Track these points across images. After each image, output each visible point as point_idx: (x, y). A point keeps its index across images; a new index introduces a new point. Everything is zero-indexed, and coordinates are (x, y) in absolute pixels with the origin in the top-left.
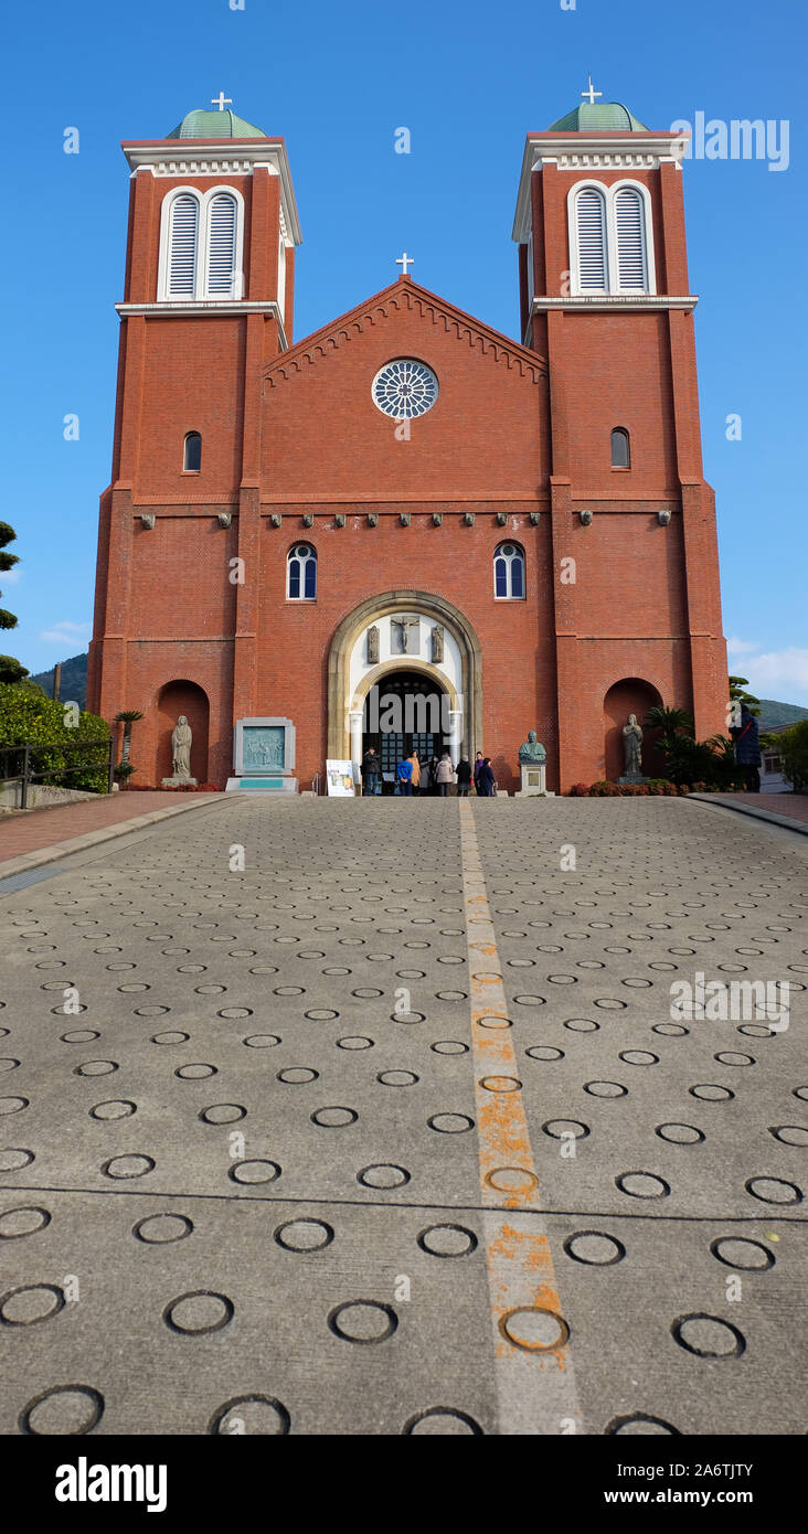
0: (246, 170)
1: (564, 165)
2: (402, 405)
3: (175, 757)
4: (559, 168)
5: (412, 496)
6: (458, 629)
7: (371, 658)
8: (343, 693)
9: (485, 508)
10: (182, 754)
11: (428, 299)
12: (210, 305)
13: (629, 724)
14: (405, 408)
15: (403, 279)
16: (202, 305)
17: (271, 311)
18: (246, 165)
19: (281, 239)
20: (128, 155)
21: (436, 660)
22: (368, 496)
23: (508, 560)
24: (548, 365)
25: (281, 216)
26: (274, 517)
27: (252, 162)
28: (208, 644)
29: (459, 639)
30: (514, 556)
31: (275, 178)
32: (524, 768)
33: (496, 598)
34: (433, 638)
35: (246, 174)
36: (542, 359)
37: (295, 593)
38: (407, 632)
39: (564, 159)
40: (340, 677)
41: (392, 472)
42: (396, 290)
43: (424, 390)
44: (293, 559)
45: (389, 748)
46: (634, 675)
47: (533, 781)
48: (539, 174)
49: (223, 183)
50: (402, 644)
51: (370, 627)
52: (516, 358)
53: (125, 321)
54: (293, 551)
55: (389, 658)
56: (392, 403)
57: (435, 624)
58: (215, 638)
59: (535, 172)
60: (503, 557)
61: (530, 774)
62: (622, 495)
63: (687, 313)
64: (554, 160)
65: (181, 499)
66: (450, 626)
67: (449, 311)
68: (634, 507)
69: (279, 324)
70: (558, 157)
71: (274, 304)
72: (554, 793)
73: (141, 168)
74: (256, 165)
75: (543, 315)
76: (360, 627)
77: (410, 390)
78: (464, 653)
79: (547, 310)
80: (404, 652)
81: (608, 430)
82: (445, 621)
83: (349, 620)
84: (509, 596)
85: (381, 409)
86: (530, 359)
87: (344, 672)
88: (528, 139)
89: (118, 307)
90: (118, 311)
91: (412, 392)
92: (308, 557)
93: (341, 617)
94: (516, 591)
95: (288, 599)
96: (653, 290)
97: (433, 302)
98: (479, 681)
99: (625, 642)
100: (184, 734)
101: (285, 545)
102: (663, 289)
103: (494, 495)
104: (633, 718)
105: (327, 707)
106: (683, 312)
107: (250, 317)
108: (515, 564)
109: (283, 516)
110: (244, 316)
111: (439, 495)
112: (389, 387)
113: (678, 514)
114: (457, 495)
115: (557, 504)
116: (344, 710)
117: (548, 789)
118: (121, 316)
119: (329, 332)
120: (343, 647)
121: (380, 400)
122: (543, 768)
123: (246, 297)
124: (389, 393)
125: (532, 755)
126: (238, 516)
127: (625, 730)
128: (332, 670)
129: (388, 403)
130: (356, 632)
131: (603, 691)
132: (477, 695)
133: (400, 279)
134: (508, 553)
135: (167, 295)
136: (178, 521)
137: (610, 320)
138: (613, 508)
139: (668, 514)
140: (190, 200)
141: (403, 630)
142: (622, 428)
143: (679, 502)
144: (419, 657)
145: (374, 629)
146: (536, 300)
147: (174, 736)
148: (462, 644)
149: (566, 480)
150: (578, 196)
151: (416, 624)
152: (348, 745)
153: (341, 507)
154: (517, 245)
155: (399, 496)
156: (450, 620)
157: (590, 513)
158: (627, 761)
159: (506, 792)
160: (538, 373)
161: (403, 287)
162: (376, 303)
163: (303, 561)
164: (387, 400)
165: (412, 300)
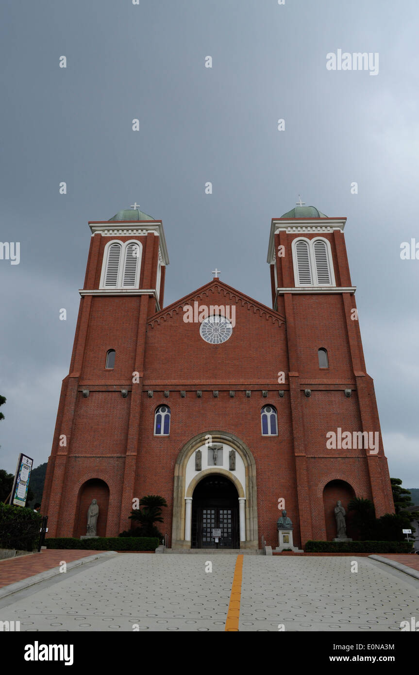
0: (144, 233)
1: (289, 231)
2: (214, 337)
3: (88, 524)
4: (287, 232)
5: (219, 382)
6: (242, 451)
7: (198, 468)
8: (182, 487)
9: (256, 388)
10: (92, 521)
11: (227, 289)
12: (124, 291)
13: (338, 506)
14: (216, 338)
15: (215, 280)
16: (120, 291)
17: (153, 293)
18: (144, 231)
19: (159, 262)
20: (91, 227)
21: (232, 468)
22: (197, 382)
23: (269, 415)
24: (285, 318)
25: (160, 252)
26: (150, 392)
27: (147, 230)
28: (111, 459)
29: (244, 458)
30: (271, 413)
31: (157, 237)
32: (280, 532)
33: (263, 435)
34: (230, 457)
35: (144, 235)
36: (283, 315)
37: (158, 431)
38: (216, 453)
39: (289, 229)
40: (180, 478)
41: (210, 370)
42: (212, 285)
43: (225, 330)
44: (158, 414)
45: (207, 519)
46: (338, 478)
47: (286, 541)
48: (278, 235)
49: (133, 239)
50: (215, 460)
51: (197, 450)
52: (269, 315)
53: (83, 297)
54: (159, 409)
55: (207, 467)
56: (210, 336)
57: (230, 449)
58: (115, 455)
59: (276, 234)
60: (266, 413)
61: (284, 536)
62: (325, 381)
63: (352, 295)
64: (284, 229)
65: (103, 382)
66: (238, 450)
67: (237, 294)
68: (332, 388)
69: (156, 299)
70: (287, 228)
71: (154, 290)
72: (297, 548)
73: (96, 232)
74: (149, 231)
75: (282, 295)
76: (193, 450)
77: (218, 330)
78: (246, 465)
79: (284, 293)
80: (215, 464)
81: (316, 349)
82: (236, 447)
83: (186, 447)
84: (270, 434)
85: (204, 339)
86: (277, 316)
87: (182, 476)
88: (272, 221)
89: (80, 291)
90: (80, 293)
91: (219, 331)
92: (166, 413)
93: (181, 445)
94: (273, 432)
95: (155, 435)
96: (334, 284)
97: (229, 290)
98: (255, 481)
99: (332, 460)
100: (94, 509)
101: (154, 407)
102: (339, 284)
103: (261, 381)
104: (340, 503)
105: (173, 495)
106: (349, 294)
107: (142, 296)
108: (272, 417)
109: (154, 391)
110: (140, 296)
111: (233, 381)
112: (208, 329)
113: (355, 391)
114: (242, 381)
115: (293, 386)
116: (181, 497)
117: (295, 546)
118: (81, 296)
119: (180, 303)
120: (182, 461)
121: (203, 335)
122: (291, 532)
123: (141, 287)
124: (208, 332)
125: (285, 524)
126: (131, 391)
127: (336, 510)
128: (176, 474)
130: (190, 454)
131: (321, 486)
132: (254, 489)
134: (268, 411)
135: (104, 287)
136: (101, 393)
137: (314, 297)
138: (322, 388)
139: (349, 391)
140: (117, 246)
141: (214, 452)
142: (323, 348)
143: (355, 385)
144: (223, 467)
145: (199, 452)
146: (278, 289)
147: (90, 511)
148: (245, 460)
149: (297, 374)
150: (297, 244)
151: (221, 448)
152: (183, 517)
153: (184, 387)
154: (269, 265)
155: (213, 381)
156: (239, 447)
157: (309, 391)
158: (338, 529)
159: (270, 547)
160: (280, 322)
161: (215, 283)
162: (202, 290)
163: (163, 414)
164: (208, 335)
165: (220, 289)
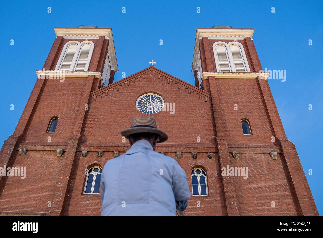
1: (211, 38)
2: (148, 109)
4: (209, 38)
9: (186, 150)
11: (161, 73)
14: (150, 110)
17: (98, 75)
18: (97, 36)
23: (198, 176)
24: (211, 95)
26: (84, 152)
27: (100, 35)
30: (201, 174)
31: (106, 40)
33: (193, 195)
35: (97, 38)
36: (208, 93)
37: (88, 190)
42: (148, 70)
43: (158, 104)
44: (90, 173)
48: (202, 41)
49: (87, 40)
54: (91, 169)
56: (144, 108)
59: (200, 40)
60: (196, 174)
62: (251, 145)
64: (206, 37)
67: (169, 77)
68: (258, 151)
69: (101, 81)
70: (208, 35)
71: (99, 73)
73: (60, 35)
75: (207, 79)
79: (208, 76)
81: (239, 119)
84: (200, 194)
85: (139, 111)
86: (203, 93)
91: (153, 105)
92: (98, 173)
94: (204, 192)
95: (84, 193)
97: (163, 74)
101: (87, 166)
102: (253, 70)
103: (191, 145)
107: (89, 77)
108: (202, 178)
112: (143, 103)
113: (281, 154)
114: (172, 144)
115: (221, 148)
121: (139, 107)
124: (143, 105)
126: (65, 151)
129: (142, 109)
133: (150, 67)
134: (198, 171)
136: (37, 153)
138: (248, 151)
139: (275, 154)
140: (75, 45)
142: (246, 118)
143: (281, 149)
146: (204, 73)
149: (224, 138)
150: (217, 46)
157: (237, 153)
160: (206, 98)
161: (151, 69)
162: (140, 74)
163: (95, 174)
164: (143, 107)
165: (155, 73)
